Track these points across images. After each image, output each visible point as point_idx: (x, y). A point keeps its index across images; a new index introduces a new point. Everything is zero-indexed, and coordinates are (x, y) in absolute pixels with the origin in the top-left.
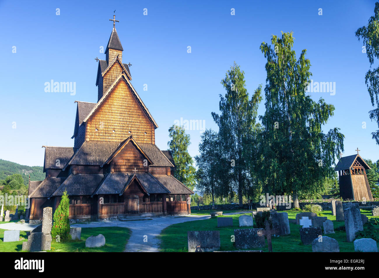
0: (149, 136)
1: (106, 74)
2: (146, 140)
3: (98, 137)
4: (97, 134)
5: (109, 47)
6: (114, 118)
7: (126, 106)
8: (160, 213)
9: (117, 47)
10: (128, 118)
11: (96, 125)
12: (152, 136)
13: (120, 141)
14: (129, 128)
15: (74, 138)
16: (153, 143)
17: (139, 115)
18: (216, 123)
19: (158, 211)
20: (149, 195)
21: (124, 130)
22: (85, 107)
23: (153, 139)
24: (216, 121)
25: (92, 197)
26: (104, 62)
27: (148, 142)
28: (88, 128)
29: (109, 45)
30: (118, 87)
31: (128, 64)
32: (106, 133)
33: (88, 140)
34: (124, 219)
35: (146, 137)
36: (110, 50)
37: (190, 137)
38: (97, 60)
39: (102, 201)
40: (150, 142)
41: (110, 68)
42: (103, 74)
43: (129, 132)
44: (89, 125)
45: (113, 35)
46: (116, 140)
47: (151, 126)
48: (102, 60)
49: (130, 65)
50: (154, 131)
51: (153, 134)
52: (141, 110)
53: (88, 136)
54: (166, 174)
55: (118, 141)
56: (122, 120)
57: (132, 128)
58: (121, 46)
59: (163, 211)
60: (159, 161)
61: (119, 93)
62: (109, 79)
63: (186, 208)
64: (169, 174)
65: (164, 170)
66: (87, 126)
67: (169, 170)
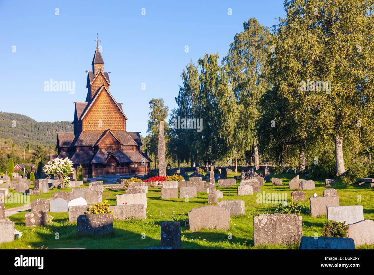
0: (122, 125)
1: (93, 83)
2: (120, 128)
3: (90, 128)
4: (89, 126)
5: (94, 62)
6: (99, 115)
7: (107, 107)
8: (127, 174)
9: (100, 62)
10: (108, 115)
11: (88, 120)
12: (124, 125)
13: (103, 130)
14: (109, 121)
15: (73, 124)
16: (125, 130)
17: (115, 112)
18: (178, 106)
19: (126, 172)
20: (120, 163)
21: (106, 123)
22: (81, 106)
23: (125, 128)
24: (178, 104)
25: (88, 164)
26: (91, 73)
27: (121, 130)
28: (84, 123)
29: (95, 61)
30: (101, 94)
31: (107, 72)
32: (94, 125)
33: (84, 130)
34: (106, 177)
35: (120, 126)
36: (95, 64)
37: (168, 108)
38: (87, 71)
39: (93, 168)
40: (123, 130)
41: (96, 79)
42: (91, 84)
43: (109, 124)
44: (84, 121)
45: (97, 53)
46: (101, 130)
47: (123, 119)
48: (90, 71)
49: (109, 72)
50: (125, 122)
51: (124, 124)
52: (116, 109)
53: (84, 128)
54: (133, 150)
55: (102, 130)
56: (104, 116)
57: (111, 121)
58: (103, 61)
59: (129, 172)
60: (128, 142)
61: (102, 99)
62: (95, 86)
63: (144, 170)
64: (134, 150)
65: (131, 147)
66: (83, 122)
67: (135, 147)
